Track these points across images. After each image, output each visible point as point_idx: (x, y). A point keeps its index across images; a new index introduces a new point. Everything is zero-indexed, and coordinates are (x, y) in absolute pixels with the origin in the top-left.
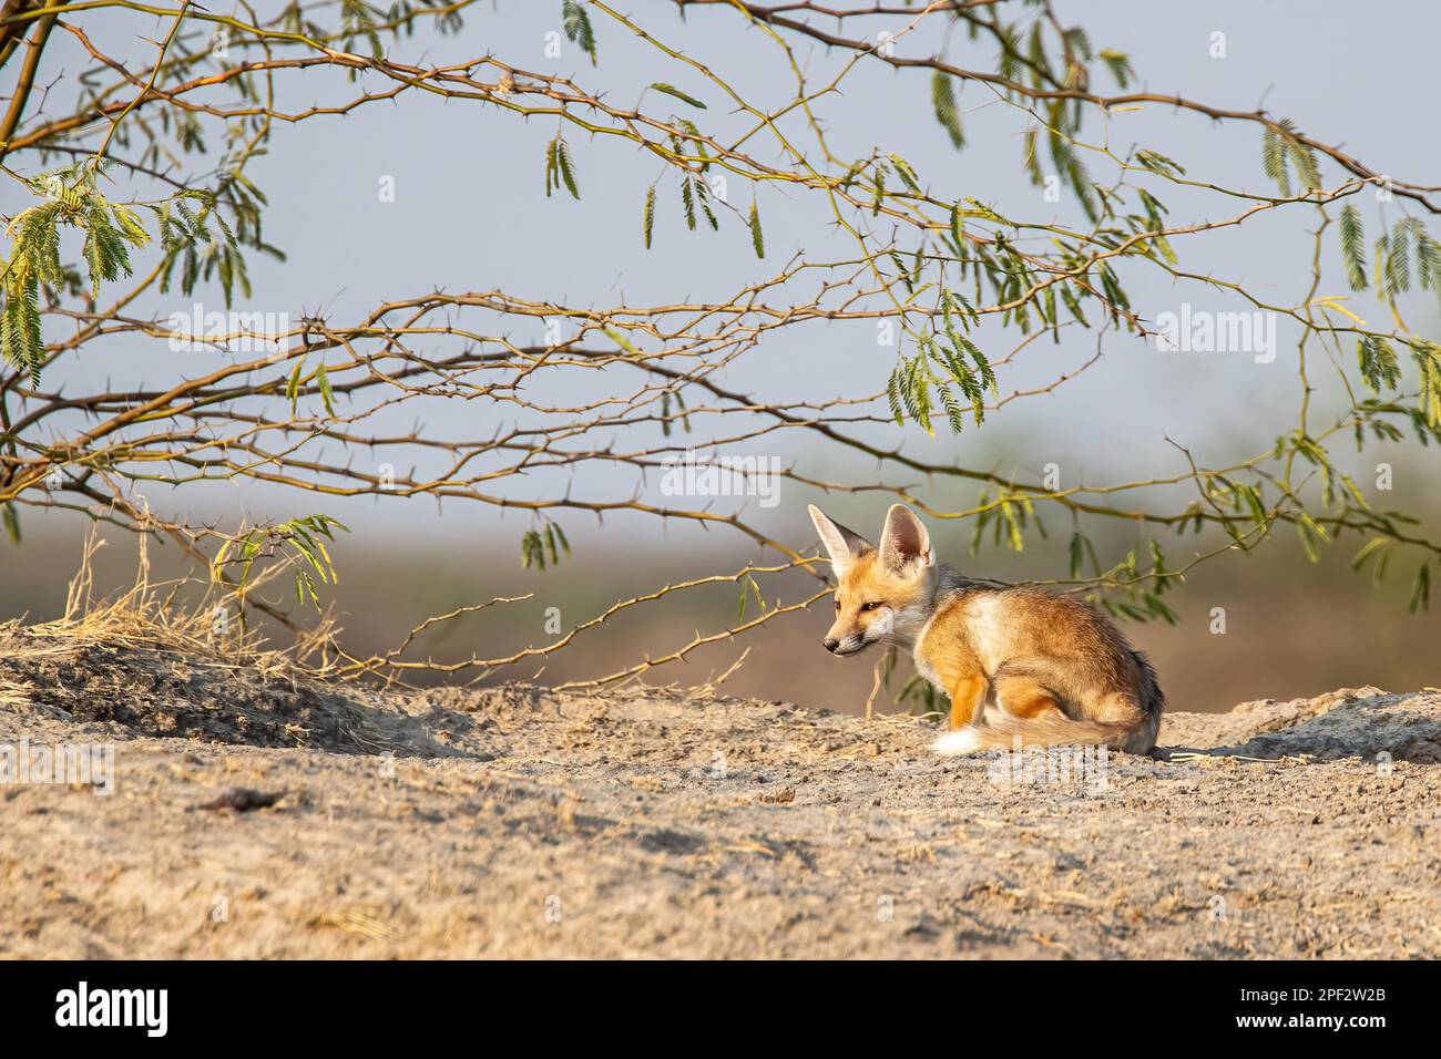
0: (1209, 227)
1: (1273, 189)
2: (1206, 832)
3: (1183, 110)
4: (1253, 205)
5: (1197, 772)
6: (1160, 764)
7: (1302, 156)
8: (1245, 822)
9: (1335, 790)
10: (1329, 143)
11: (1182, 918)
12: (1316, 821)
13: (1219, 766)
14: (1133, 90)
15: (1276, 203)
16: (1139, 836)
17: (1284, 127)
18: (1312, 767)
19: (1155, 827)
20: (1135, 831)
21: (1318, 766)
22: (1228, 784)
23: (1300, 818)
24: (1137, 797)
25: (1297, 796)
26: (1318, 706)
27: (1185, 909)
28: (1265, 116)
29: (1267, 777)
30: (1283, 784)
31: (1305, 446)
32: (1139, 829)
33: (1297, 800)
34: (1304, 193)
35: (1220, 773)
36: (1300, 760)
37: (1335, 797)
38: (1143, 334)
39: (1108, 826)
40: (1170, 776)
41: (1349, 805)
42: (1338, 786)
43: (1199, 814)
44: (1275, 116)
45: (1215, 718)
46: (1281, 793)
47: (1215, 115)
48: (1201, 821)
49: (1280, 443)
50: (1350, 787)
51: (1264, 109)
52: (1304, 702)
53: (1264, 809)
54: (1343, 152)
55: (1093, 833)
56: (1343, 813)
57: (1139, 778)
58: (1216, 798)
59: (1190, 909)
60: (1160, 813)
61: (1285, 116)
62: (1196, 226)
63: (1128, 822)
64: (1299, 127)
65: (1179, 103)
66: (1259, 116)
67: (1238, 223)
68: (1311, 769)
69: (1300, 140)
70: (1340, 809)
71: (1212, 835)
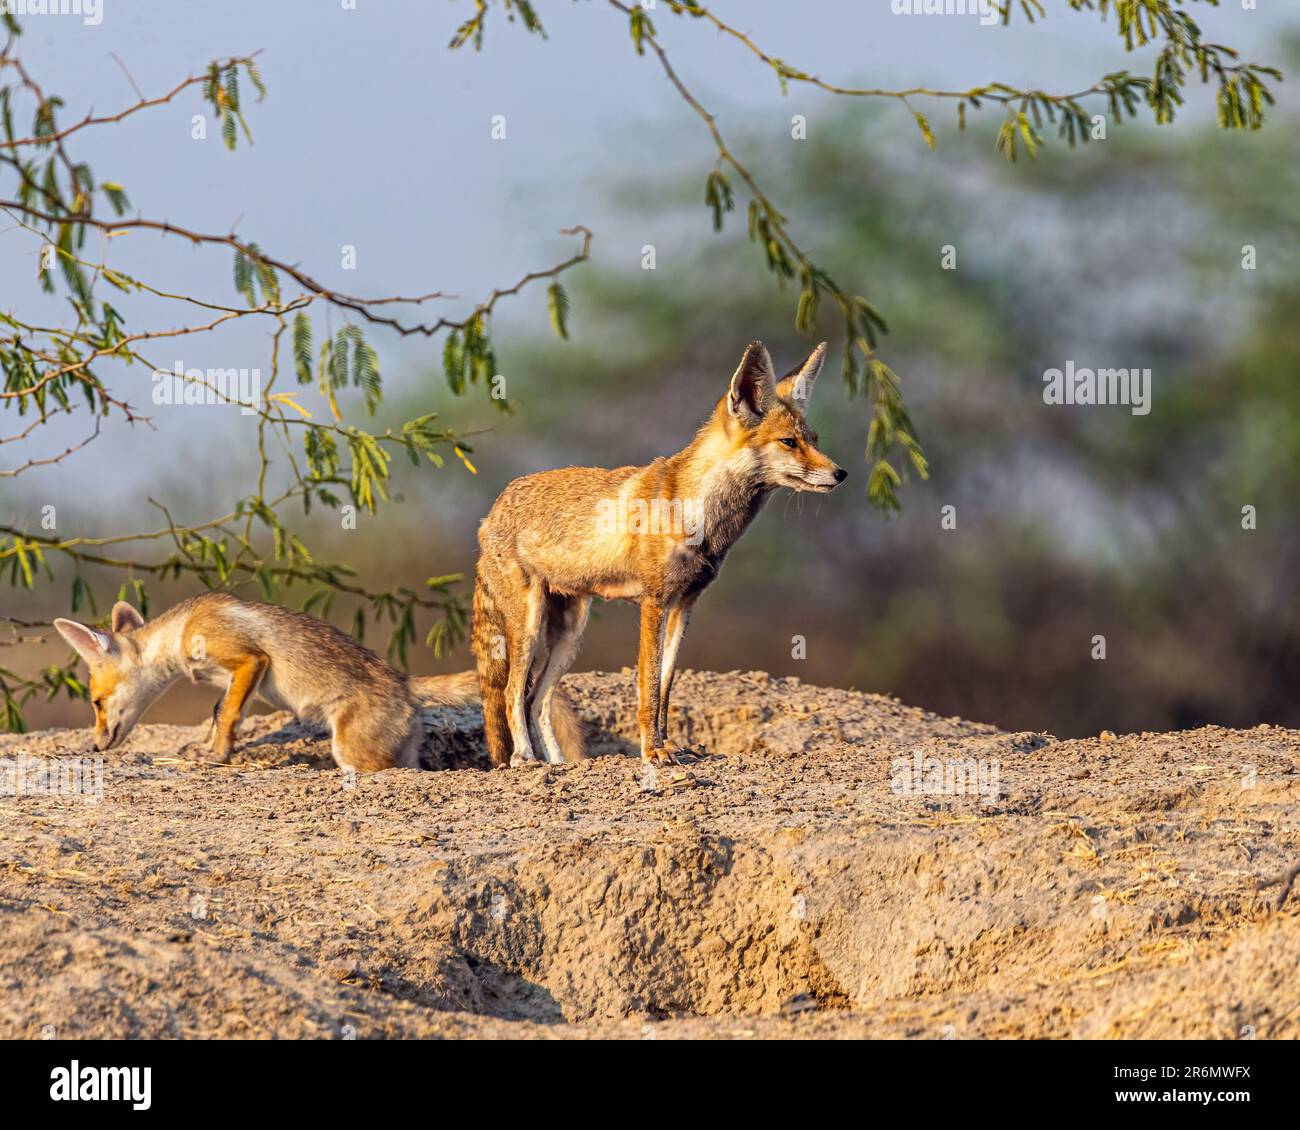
0: (186, 331)
1: (241, 301)
2: (183, 824)
3: (170, 235)
4: (224, 314)
5: (174, 774)
6: (145, 767)
7: (265, 273)
8: (214, 816)
9: (287, 791)
10: (289, 263)
11: (162, 893)
12: (272, 817)
13: (193, 770)
14: (128, 217)
15: (240, 313)
16: (129, 826)
17: (251, 249)
18: (268, 772)
19: (142, 819)
20: (125, 822)
21: (273, 772)
22: (199, 784)
23: (259, 814)
24: (126, 793)
25: (255, 795)
26: (272, 722)
27: (165, 886)
28: (237, 241)
29: (231, 779)
30: (244, 785)
31: (261, 510)
32: (129, 820)
33: (256, 799)
34: (262, 305)
35: (193, 775)
36: (259, 766)
37: (286, 797)
38: (131, 419)
39: (103, 817)
40: (152, 777)
41: (299, 804)
42: (289, 787)
43: (177, 808)
44: (245, 241)
45: (188, 729)
46: (243, 792)
47: (197, 239)
48: (178, 814)
49: (240, 506)
50: (299, 789)
51: (236, 233)
52: (261, 718)
53: (229, 806)
54: (299, 270)
55: (92, 822)
56: (293, 811)
57: (127, 778)
58: (189, 796)
59: (169, 886)
60: (144, 807)
61: (253, 240)
62: (177, 330)
63: (119, 814)
64: (264, 250)
65: (167, 228)
66: (232, 239)
67: (211, 328)
68: (267, 774)
69: (265, 260)
70: (291, 808)
71: (188, 827)
